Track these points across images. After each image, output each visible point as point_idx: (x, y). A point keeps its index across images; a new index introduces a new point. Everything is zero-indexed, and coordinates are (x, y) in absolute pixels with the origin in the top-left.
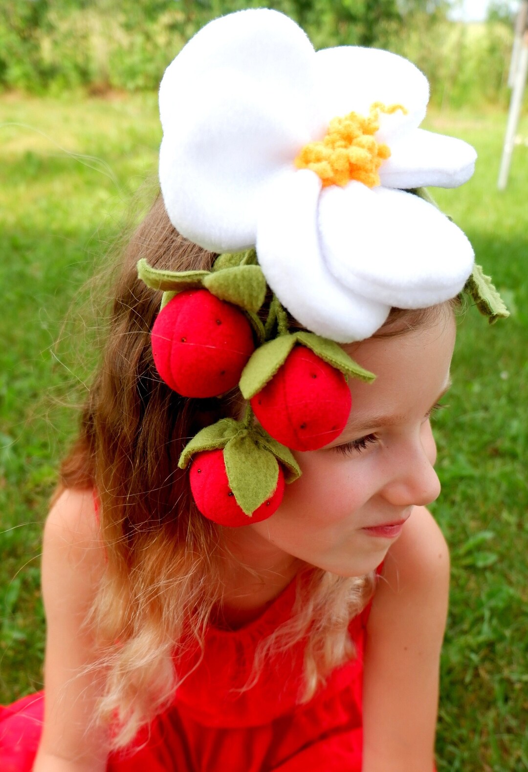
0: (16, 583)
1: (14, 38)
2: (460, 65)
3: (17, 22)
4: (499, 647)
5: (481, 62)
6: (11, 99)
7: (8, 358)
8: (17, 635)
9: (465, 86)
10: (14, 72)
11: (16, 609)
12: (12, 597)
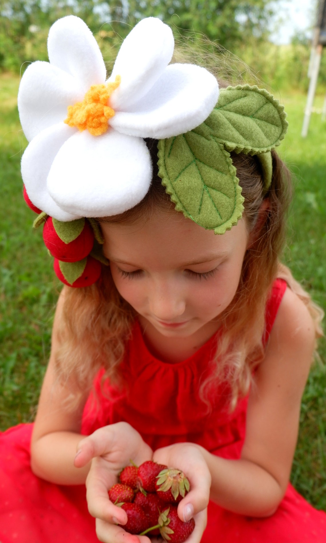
0: (14, 355)
1: (9, 42)
2: (276, 67)
3: (12, 32)
4: (320, 401)
5: (289, 65)
6: (6, 77)
7: (6, 223)
8: (15, 388)
9: (279, 79)
10: (8, 61)
11: (13, 371)
12: (11, 364)
